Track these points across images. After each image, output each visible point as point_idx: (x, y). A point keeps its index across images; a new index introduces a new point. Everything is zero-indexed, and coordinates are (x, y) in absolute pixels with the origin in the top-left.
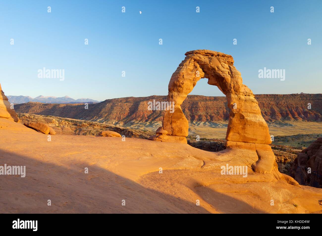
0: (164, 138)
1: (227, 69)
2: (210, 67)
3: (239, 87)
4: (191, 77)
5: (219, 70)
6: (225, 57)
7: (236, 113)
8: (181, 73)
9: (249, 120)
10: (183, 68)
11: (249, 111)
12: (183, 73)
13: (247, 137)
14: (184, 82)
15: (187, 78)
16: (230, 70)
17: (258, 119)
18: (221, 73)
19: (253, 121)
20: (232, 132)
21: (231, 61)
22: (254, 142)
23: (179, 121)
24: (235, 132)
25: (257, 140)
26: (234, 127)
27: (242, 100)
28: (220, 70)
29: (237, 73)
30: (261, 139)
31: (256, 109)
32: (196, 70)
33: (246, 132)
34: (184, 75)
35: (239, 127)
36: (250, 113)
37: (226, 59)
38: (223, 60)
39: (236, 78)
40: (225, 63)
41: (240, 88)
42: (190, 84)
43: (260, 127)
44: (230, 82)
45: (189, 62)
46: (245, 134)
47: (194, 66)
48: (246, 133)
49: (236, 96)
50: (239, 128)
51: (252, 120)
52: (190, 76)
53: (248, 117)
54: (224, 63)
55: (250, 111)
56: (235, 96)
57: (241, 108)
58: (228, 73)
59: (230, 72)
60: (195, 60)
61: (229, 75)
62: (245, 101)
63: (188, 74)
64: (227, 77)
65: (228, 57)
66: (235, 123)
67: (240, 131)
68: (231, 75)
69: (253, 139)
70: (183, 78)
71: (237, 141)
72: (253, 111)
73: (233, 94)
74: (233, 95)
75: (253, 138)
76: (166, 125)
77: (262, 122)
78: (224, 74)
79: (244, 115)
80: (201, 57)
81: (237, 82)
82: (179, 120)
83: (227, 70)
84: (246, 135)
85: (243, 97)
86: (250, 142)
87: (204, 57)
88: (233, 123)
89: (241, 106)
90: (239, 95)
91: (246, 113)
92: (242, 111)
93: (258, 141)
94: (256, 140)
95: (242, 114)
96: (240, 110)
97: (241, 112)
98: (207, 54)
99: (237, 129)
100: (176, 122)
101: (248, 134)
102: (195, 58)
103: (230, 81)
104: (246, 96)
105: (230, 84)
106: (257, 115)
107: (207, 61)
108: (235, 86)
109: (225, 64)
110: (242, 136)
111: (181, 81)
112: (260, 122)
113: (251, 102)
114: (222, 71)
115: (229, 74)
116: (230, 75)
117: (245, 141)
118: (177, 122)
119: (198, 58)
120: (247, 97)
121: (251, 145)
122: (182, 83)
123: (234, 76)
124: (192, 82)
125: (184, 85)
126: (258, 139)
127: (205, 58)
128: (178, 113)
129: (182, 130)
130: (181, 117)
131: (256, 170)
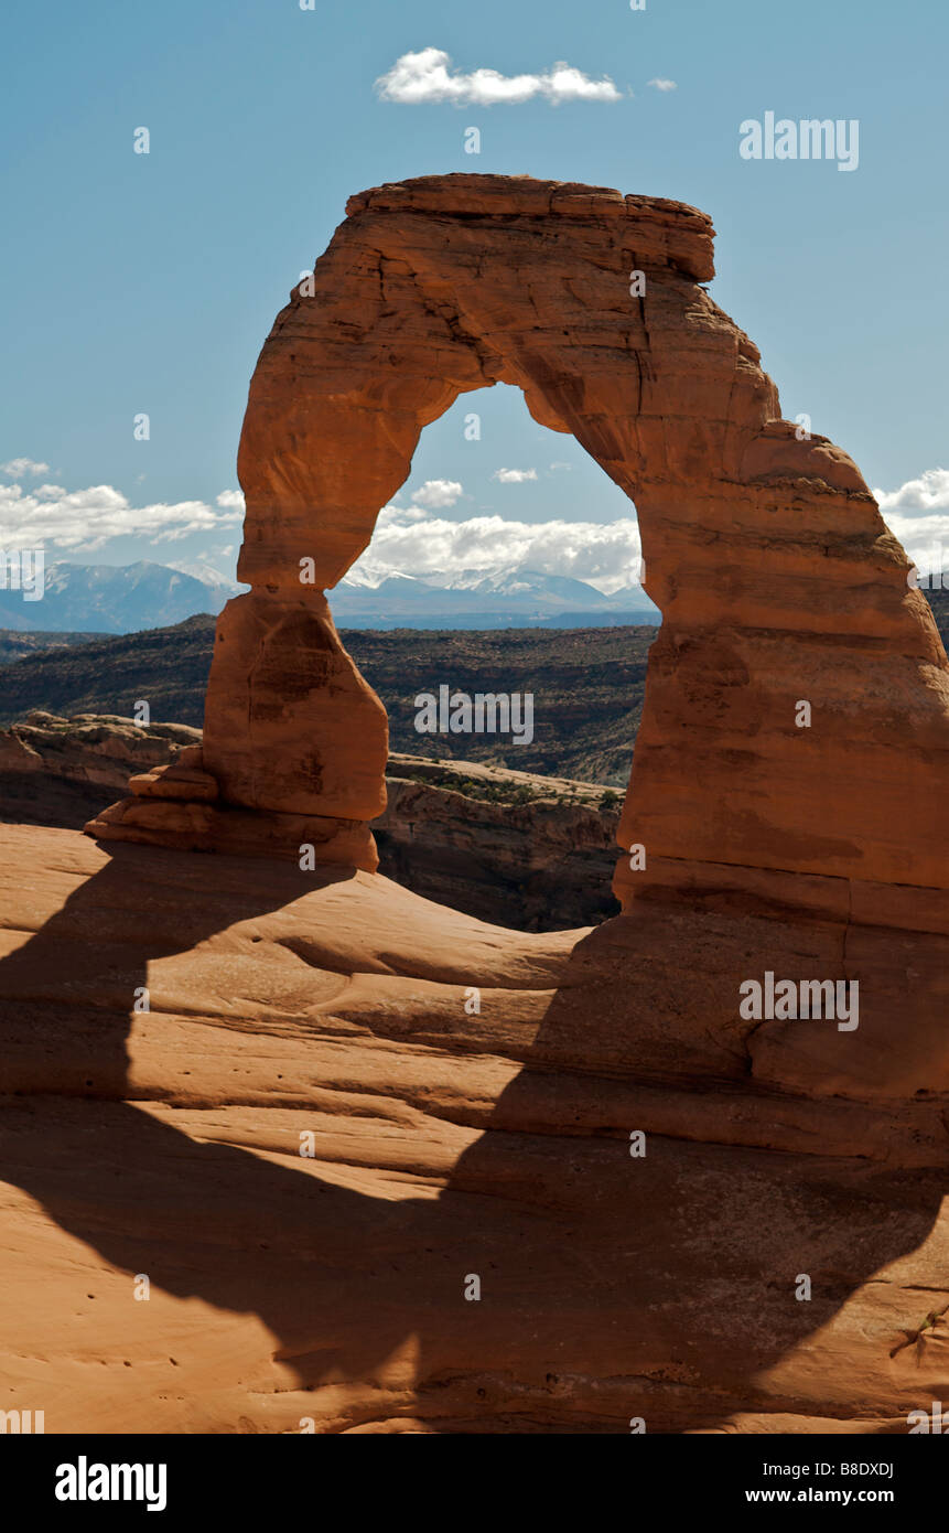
1: (617, 310)
5: (546, 320)
8: (277, 360)
10: (297, 320)
11: (793, 625)
12: (293, 356)
13: (773, 825)
14: (308, 425)
16: (641, 317)
17: (859, 689)
18: (564, 342)
19: (818, 704)
21: (662, 248)
22: (836, 864)
23: (300, 707)
25: (857, 853)
28: (552, 320)
29: (687, 341)
30: (896, 849)
32: (391, 331)
33: (763, 785)
34: (302, 371)
35: (705, 748)
36: (800, 638)
37: (617, 234)
40: (606, 267)
41: (710, 451)
44: (631, 412)
46: (753, 804)
47: (384, 299)
48: (763, 795)
51: (808, 698)
52: (345, 374)
53: (780, 670)
54: (587, 270)
55: (804, 625)
57: (734, 601)
58: (620, 337)
59: (637, 331)
60: (384, 257)
62: (770, 546)
63: (334, 363)
64: (605, 376)
65: (638, 218)
66: (674, 716)
69: (825, 848)
75: (819, 831)
78: (576, 351)
79: (746, 659)
81: (681, 407)
82: (306, 699)
83: (615, 315)
84: (767, 814)
86: (802, 863)
87: (446, 231)
88: (666, 715)
89: (735, 587)
90: (713, 508)
91: (765, 642)
93: (866, 857)
94: (849, 850)
95: (736, 649)
97: (724, 639)
100: (281, 715)
102: (380, 245)
103: (638, 398)
105: (636, 427)
107: (462, 261)
108: (673, 435)
109: (606, 274)
110: (737, 817)
111: (289, 418)
112: (876, 712)
114: (567, 333)
116: (636, 353)
126: (863, 849)
127: (448, 241)
128: (299, 649)
129: (321, 768)
130: (321, 675)
131: (760, 1068)
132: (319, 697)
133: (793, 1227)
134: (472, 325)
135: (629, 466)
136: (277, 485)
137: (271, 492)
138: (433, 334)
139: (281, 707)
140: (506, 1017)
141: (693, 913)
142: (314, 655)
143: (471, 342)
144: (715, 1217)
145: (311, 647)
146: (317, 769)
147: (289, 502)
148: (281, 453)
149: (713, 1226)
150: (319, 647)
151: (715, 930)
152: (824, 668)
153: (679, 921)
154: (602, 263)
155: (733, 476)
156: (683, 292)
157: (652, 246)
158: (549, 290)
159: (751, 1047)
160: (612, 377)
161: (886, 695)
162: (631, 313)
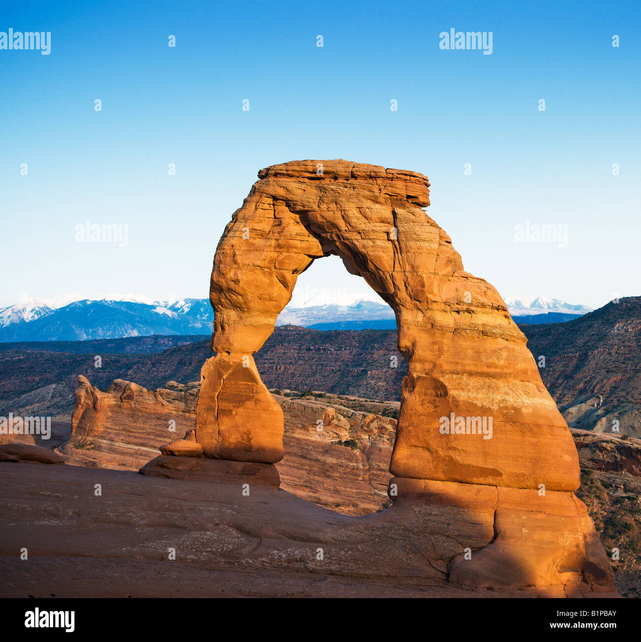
0: (180, 467)
1: (382, 222)
2: (320, 219)
3: (423, 286)
4: (259, 259)
5: (350, 228)
6: (380, 181)
7: (419, 378)
8: (226, 247)
9: (464, 401)
10: (235, 228)
11: (467, 368)
12: (233, 246)
13: (461, 462)
14: (240, 277)
15: (247, 262)
16: (395, 225)
17: (498, 397)
18: (359, 237)
19: (480, 405)
20: (404, 445)
21: (404, 192)
22: (490, 480)
23: (241, 410)
24: (416, 446)
25: (500, 474)
26: (410, 428)
27: (443, 329)
28: (352, 227)
29: (415, 237)
30: (518, 472)
31: (496, 361)
32: (279, 233)
33: (454, 444)
34: (237, 253)
35: (429, 426)
36: (471, 374)
37: (382, 187)
38: (370, 191)
39: (409, 254)
40: (377, 202)
41: (426, 287)
42: (266, 280)
43: (509, 427)
44: (390, 269)
45: (256, 208)
46: (451, 453)
47: (275, 218)
48: (454, 449)
49: (420, 315)
50: (428, 431)
51: (475, 402)
52: (257, 253)
53: (462, 389)
54: (369, 204)
55: (472, 368)
56: (416, 317)
57: (440, 357)
58: (385, 235)
59: (393, 231)
60: (275, 198)
61: (388, 244)
62: (456, 331)
63: (252, 248)
64: (377, 253)
65: (392, 179)
66: (414, 412)
67: (431, 442)
68: (396, 243)
69: (485, 472)
70: (235, 262)
71: (427, 479)
72: (485, 369)
73: (407, 309)
74: (410, 311)
75: (482, 464)
76: (203, 424)
78: (365, 242)
79: (447, 384)
80: (288, 188)
81: (413, 267)
82: (243, 406)
83: (382, 224)
84: (457, 457)
85: (447, 319)
86: (475, 480)
87: (303, 187)
88: (410, 411)
89: (441, 351)
90: (429, 314)
91: (455, 376)
92: (441, 367)
93: (504, 476)
94: (496, 473)
95: (442, 379)
96: (435, 365)
97: (436, 375)
98: (316, 177)
99: (420, 434)
100: (232, 414)
101: (463, 450)
102: (273, 193)
103: (393, 263)
104: (458, 312)
105: (392, 276)
106: (501, 383)
107: (311, 200)
108: (409, 279)
109: (377, 206)
110: (444, 459)
111: (231, 275)
112: (506, 408)
113: (476, 335)
114: (359, 233)
115: (389, 240)
116: (393, 241)
117: (458, 477)
118: (234, 413)
119: (281, 192)
120: (465, 318)
121: (479, 491)
122: (234, 278)
123: (403, 245)
124: (271, 274)
125: (241, 284)
126: (503, 472)
127: (304, 191)
128: (240, 383)
129: (251, 439)
130: (251, 394)
131: (453, 578)
132: (249, 404)
136: (227, 305)
137: (224, 309)
138: (298, 234)
139: (232, 410)
140: (333, 558)
141: (424, 505)
142: (248, 385)
145: (246, 381)
146: (249, 440)
147: (234, 314)
148: (229, 292)
150: (249, 381)
151: (434, 513)
152: (482, 388)
153: (417, 509)
154: (375, 200)
155: (438, 299)
156: (413, 214)
157: (399, 191)
158: (350, 214)
159: (449, 568)
160: (381, 254)
161: (511, 400)
162: (389, 223)
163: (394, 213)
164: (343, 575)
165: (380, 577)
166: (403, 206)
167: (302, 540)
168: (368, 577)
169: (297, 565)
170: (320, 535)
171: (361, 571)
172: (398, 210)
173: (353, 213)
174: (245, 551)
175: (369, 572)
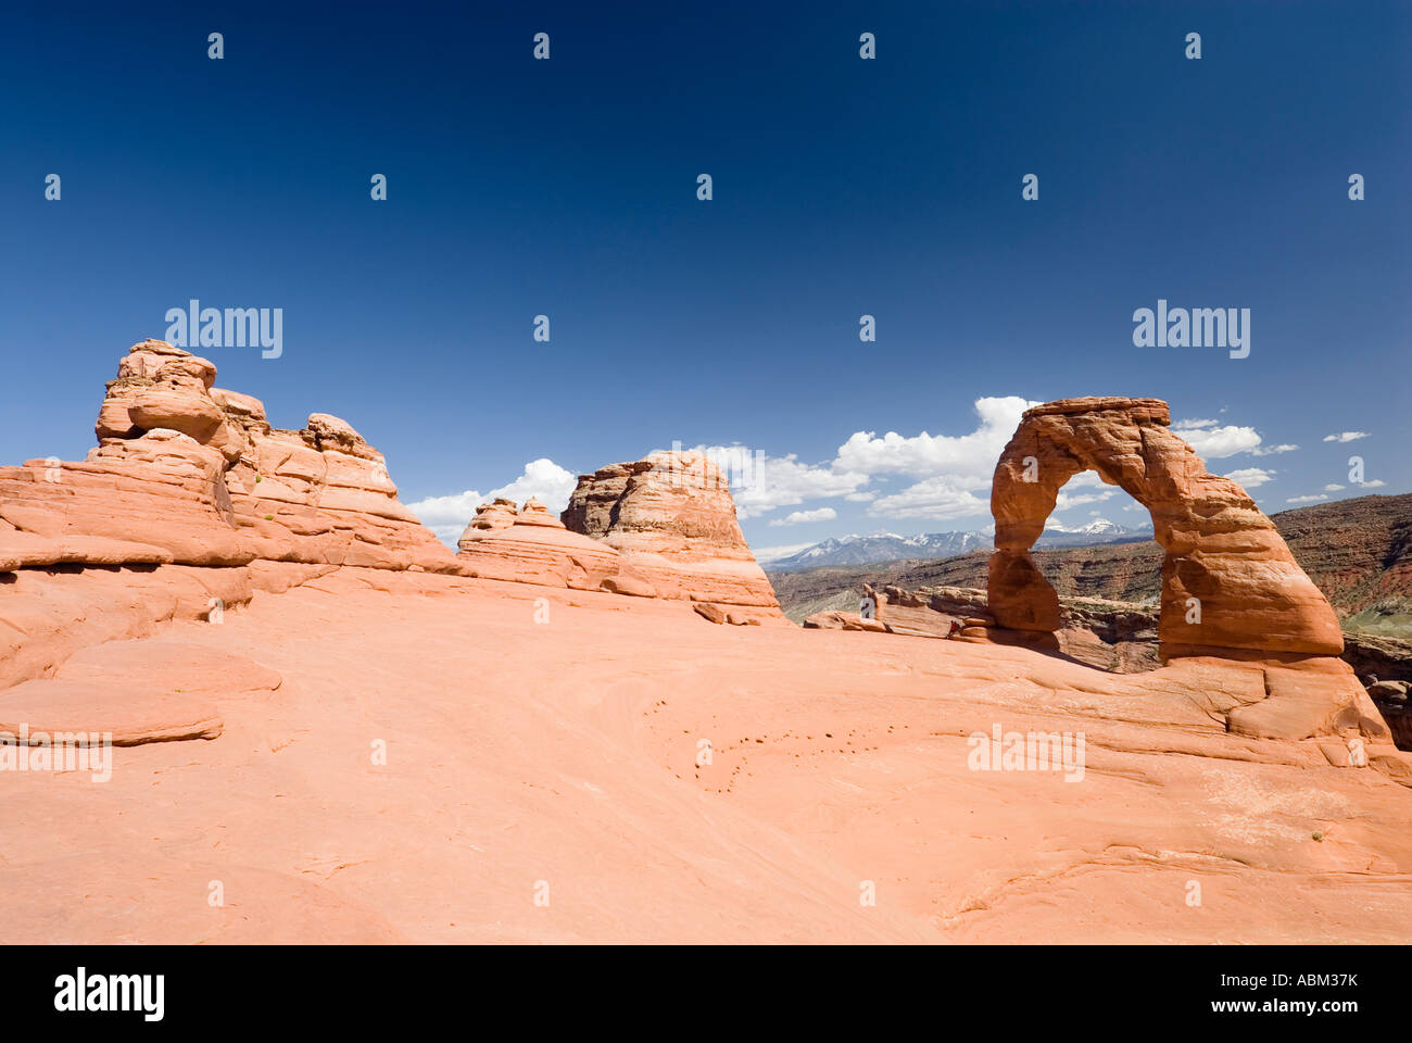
1: (1132, 439)
3: (1176, 485)
6: (1125, 409)
7: (1176, 561)
8: (1002, 470)
9: (1224, 580)
10: (1008, 456)
12: (1007, 469)
16: (1143, 441)
18: (1113, 454)
19: (1239, 582)
21: (1148, 415)
27: (1196, 522)
29: (1162, 448)
30: (1282, 638)
37: (1129, 413)
38: (1119, 417)
39: (1160, 462)
40: (1126, 425)
41: (1178, 488)
44: (1142, 476)
48: (1219, 618)
51: (1234, 579)
53: (1221, 569)
54: (1120, 427)
57: (1195, 543)
58: (1134, 450)
59: (1140, 445)
61: (1138, 457)
64: (1130, 464)
65: (1137, 406)
66: (1177, 589)
68: (1146, 455)
77: (1272, 583)
78: (1119, 457)
79: (1206, 566)
83: (1132, 441)
84: (1222, 625)
90: (1181, 509)
94: (1261, 639)
95: (1200, 562)
97: (1194, 558)
98: (1071, 413)
103: (1144, 471)
106: (1257, 563)
109: (1126, 427)
112: (1266, 584)
114: (1113, 450)
115: (1137, 453)
116: (1142, 454)
123: (1153, 456)
126: (1267, 638)
127: (1062, 423)
128: (1020, 570)
130: (1030, 579)
131: (1232, 727)
132: (1030, 588)
133: (1257, 793)
134: (1075, 450)
135: (1145, 496)
136: (1006, 513)
137: (1003, 516)
138: (1060, 456)
139: (1016, 592)
143: (1075, 457)
144: (1221, 789)
145: (1024, 569)
146: (1032, 613)
147: (1011, 519)
148: (1007, 503)
149: (1221, 793)
150: (1027, 569)
154: (1124, 423)
155: (1188, 497)
156: (1158, 431)
157: (1144, 415)
158: (1104, 436)
159: (1228, 719)
160: (1135, 464)
161: (1269, 576)
162: (1138, 441)
163: (1142, 433)
164: (1131, 721)
165: (1164, 724)
166: (1150, 427)
167: (1090, 692)
168: (1155, 724)
169: (1089, 712)
170: (1105, 689)
171: (1147, 719)
172: (1144, 429)
173: (1107, 437)
174: (1043, 699)
175: (1154, 720)
